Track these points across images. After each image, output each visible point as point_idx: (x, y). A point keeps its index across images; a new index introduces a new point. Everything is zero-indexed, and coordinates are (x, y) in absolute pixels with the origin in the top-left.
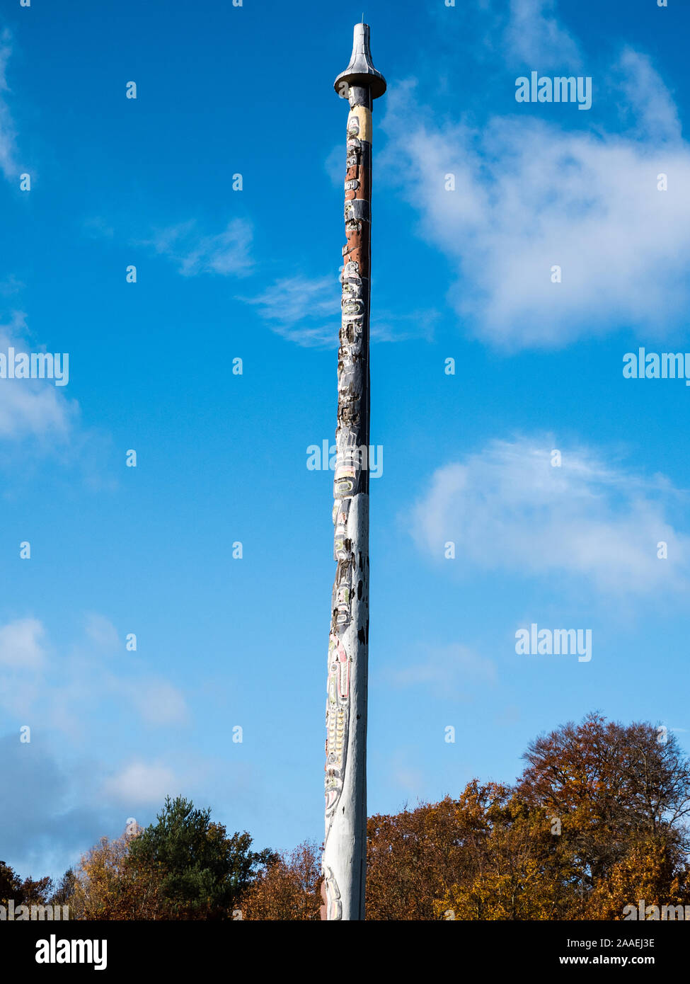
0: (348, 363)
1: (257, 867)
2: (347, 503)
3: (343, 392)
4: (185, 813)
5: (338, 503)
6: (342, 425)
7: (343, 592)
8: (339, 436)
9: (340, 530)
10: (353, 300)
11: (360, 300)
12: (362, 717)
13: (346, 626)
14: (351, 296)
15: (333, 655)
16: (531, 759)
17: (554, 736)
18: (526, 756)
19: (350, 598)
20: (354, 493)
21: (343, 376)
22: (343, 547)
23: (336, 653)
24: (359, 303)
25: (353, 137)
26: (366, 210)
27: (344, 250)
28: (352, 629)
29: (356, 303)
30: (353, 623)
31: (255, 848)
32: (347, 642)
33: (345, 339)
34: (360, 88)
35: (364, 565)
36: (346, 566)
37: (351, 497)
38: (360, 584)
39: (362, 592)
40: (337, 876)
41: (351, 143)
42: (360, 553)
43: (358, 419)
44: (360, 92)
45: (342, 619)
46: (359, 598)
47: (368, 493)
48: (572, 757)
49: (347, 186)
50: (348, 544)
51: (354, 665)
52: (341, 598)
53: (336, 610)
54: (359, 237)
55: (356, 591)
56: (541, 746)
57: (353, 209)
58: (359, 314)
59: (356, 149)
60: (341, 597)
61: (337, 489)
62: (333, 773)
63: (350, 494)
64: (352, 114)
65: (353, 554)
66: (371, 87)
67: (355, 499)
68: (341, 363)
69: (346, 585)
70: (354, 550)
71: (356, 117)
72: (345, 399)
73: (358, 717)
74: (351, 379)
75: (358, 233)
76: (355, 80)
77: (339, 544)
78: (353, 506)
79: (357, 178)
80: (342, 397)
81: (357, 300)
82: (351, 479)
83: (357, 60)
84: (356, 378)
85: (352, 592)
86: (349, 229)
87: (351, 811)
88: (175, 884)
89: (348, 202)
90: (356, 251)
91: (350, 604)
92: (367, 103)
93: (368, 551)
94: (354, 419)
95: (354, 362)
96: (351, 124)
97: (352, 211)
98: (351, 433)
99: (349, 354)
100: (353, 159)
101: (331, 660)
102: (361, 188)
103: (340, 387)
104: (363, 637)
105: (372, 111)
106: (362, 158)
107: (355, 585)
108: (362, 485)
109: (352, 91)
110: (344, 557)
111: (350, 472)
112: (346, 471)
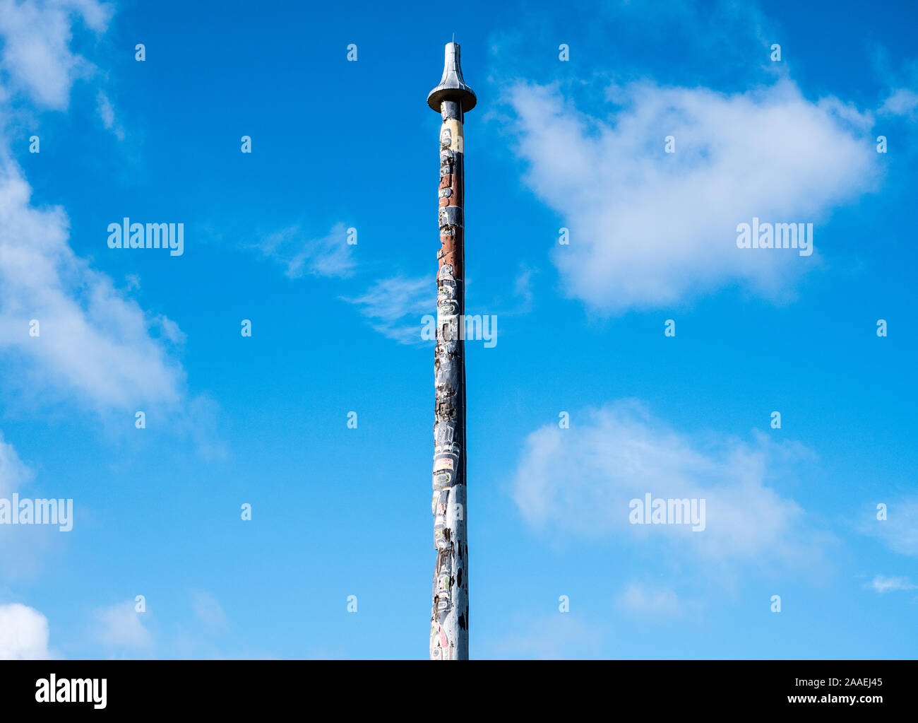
0: (444, 360)
2: (445, 494)
3: (440, 389)
5: (437, 494)
6: (441, 420)
7: (444, 579)
8: (437, 430)
9: (439, 520)
10: (448, 301)
11: (455, 301)
13: (446, 612)
14: (446, 297)
15: (435, 641)
19: (450, 585)
20: (453, 484)
21: (440, 373)
22: (442, 536)
23: (438, 639)
24: (454, 303)
25: (445, 148)
26: (459, 217)
27: (439, 254)
28: (452, 617)
29: (451, 303)
30: (454, 610)
32: (448, 628)
33: (441, 338)
34: (452, 103)
35: (463, 553)
36: (445, 554)
37: (450, 489)
38: (460, 572)
39: (461, 580)
41: (444, 154)
42: (459, 542)
43: (455, 413)
44: (452, 106)
45: (443, 605)
46: (459, 585)
47: (466, 485)
49: (441, 194)
50: (447, 533)
51: (455, 650)
52: (441, 585)
53: (437, 597)
54: (453, 242)
55: (455, 579)
57: (446, 215)
58: (454, 314)
59: (449, 159)
60: (441, 584)
61: (436, 480)
63: (448, 485)
64: (444, 126)
65: (452, 543)
66: (463, 101)
67: (453, 490)
68: (438, 361)
69: (446, 573)
70: (453, 539)
71: (448, 130)
72: (442, 395)
74: (448, 375)
75: (452, 237)
76: (449, 95)
77: (439, 533)
78: (452, 497)
79: (450, 186)
80: (439, 393)
81: (452, 301)
82: (449, 471)
83: (449, 78)
84: (452, 375)
85: (452, 580)
86: (444, 234)
89: (442, 208)
90: (451, 254)
91: (450, 591)
92: (459, 117)
93: (466, 540)
94: (451, 413)
95: (450, 359)
96: (444, 136)
97: (446, 217)
98: (449, 427)
99: (446, 352)
100: (445, 170)
102: (454, 195)
103: (437, 383)
104: (463, 622)
105: (463, 123)
106: (454, 167)
107: (455, 573)
108: (459, 476)
109: (445, 106)
110: (444, 545)
111: (448, 464)
112: (442, 464)
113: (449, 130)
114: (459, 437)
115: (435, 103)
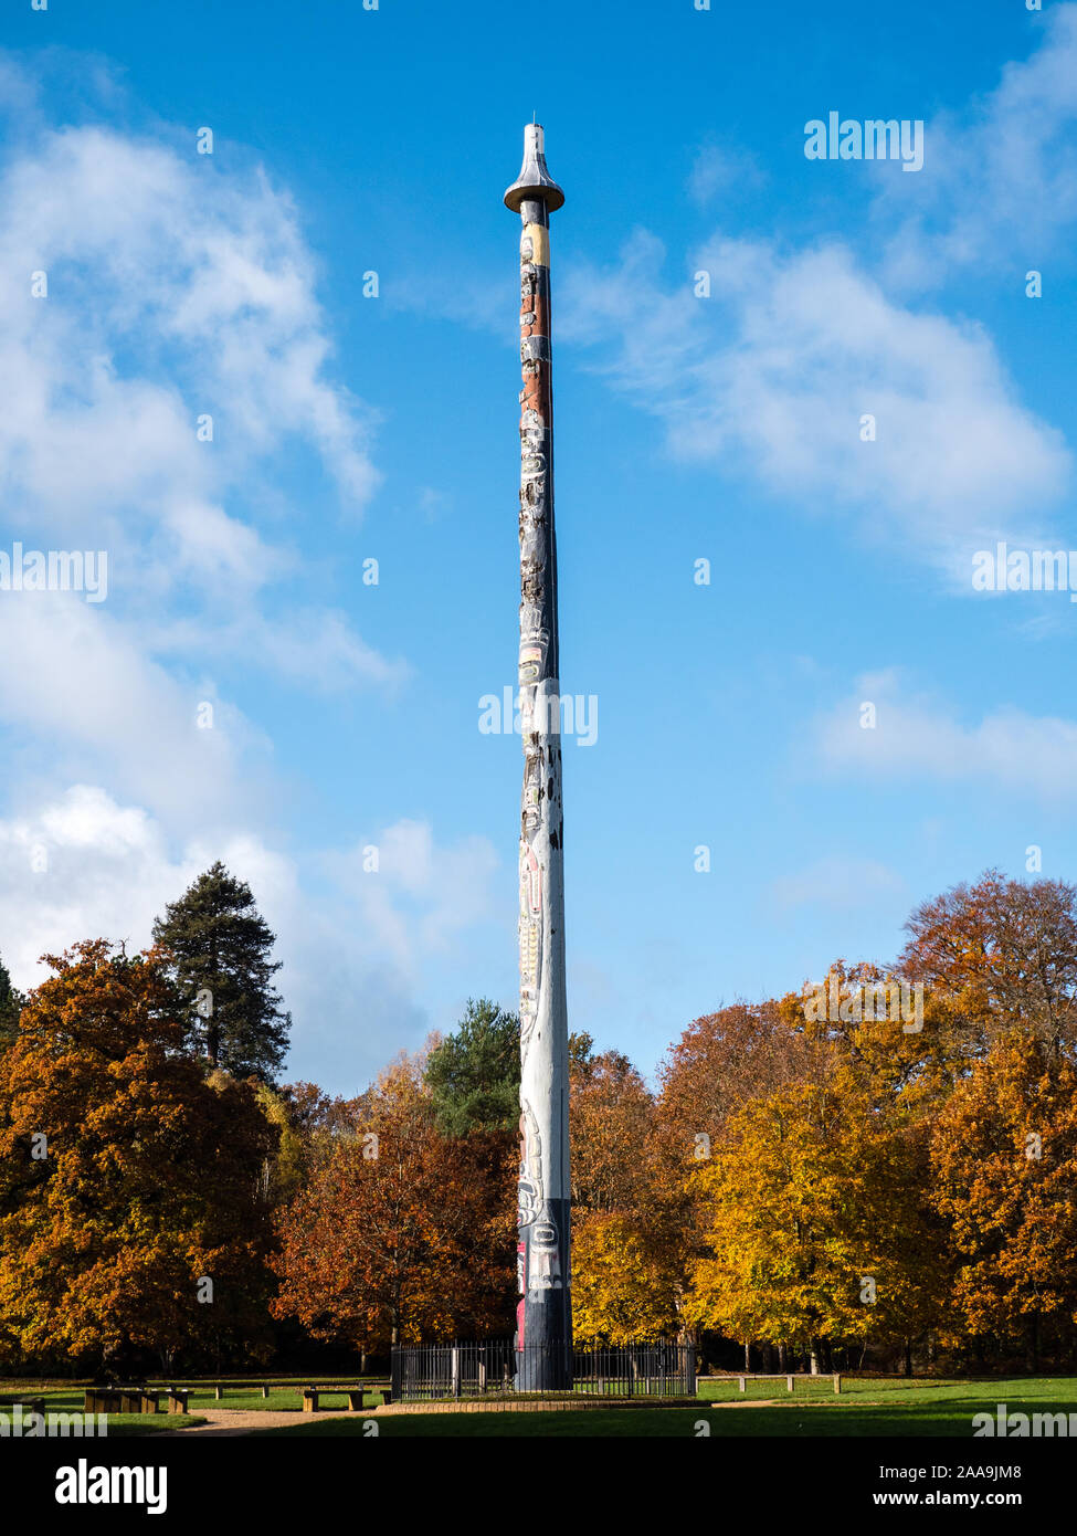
0: (529, 529)
2: (532, 690)
3: (525, 563)
6: (525, 600)
7: (532, 791)
8: (522, 613)
10: (533, 455)
11: (541, 455)
12: (558, 932)
13: (535, 830)
14: (529, 450)
15: (525, 862)
19: (539, 798)
20: (541, 678)
21: (525, 543)
22: (530, 741)
24: (539, 458)
25: (526, 262)
26: (545, 348)
27: (520, 397)
28: (542, 836)
29: (536, 458)
30: (544, 828)
32: (539, 846)
33: (525, 501)
34: (533, 203)
35: (555, 758)
36: (533, 763)
37: (537, 684)
38: (551, 781)
39: (553, 791)
40: (534, 1109)
41: (525, 269)
42: (550, 747)
43: (542, 593)
44: (533, 207)
45: (531, 822)
46: (550, 798)
47: (558, 677)
49: (522, 322)
50: (535, 738)
51: (546, 874)
52: (530, 799)
53: (525, 813)
54: (537, 381)
55: (546, 790)
57: (529, 348)
58: (540, 470)
59: (531, 276)
60: (529, 797)
61: (522, 674)
62: (526, 995)
63: (536, 680)
64: (525, 234)
65: (541, 748)
66: (546, 199)
67: (542, 685)
68: (522, 530)
69: (534, 784)
70: (542, 743)
72: (527, 571)
73: (553, 932)
74: (533, 547)
75: (536, 375)
76: (530, 194)
77: (525, 738)
79: (533, 310)
80: (523, 568)
81: (538, 454)
82: (536, 662)
83: (529, 172)
84: (538, 546)
85: (541, 792)
86: (526, 371)
87: (548, 1037)
89: (523, 339)
90: (534, 397)
91: (539, 805)
92: (542, 220)
93: (559, 744)
94: (538, 593)
95: (536, 527)
96: (524, 246)
97: (529, 350)
98: (536, 610)
99: (530, 518)
100: (527, 288)
101: (522, 869)
102: (538, 322)
103: (523, 557)
104: (556, 841)
105: (548, 227)
106: (537, 286)
107: (545, 784)
108: (550, 668)
109: (524, 206)
110: (531, 751)
111: (535, 655)
112: (530, 654)
113: (530, 239)
114: (549, 621)
115: (513, 203)
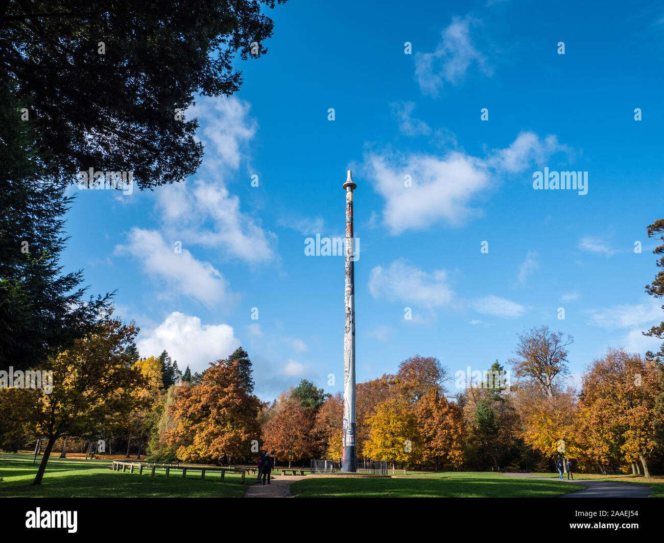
0: (348, 260)
1: (326, 398)
4: (306, 383)
5: (346, 298)
6: (347, 276)
7: (348, 322)
8: (346, 279)
9: (347, 305)
12: (354, 356)
15: (346, 339)
16: (400, 367)
17: (406, 361)
18: (399, 366)
21: (347, 263)
23: (346, 338)
25: (348, 200)
26: (352, 219)
27: (346, 230)
28: (350, 333)
30: (351, 330)
31: (325, 393)
32: (350, 335)
34: (350, 187)
35: (353, 314)
36: (348, 315)
39: (353, 322)
40: (348, 400)
41: (347, 202)
42: (352, 311)
43: (351, 275)
45: (348, 329)
47: (354, 295)
48: (412, 366)
49: (347, 213)
50: (349, 309)
51: (351, 342)
53: (346, 327)
56: (403, 364)
59: (349, 203)
60: (347, 323)
61: (346, 293)
62: (346, 371)
63: (349, 295)
64: (348, 194)
65: (350, 311)
66: (352, 186)
67: (351, 296)
68: (346, 260)
69: (349, 320)
71: (349, 195)
72: (348, 269)
73: (353, 356)
74: (349, 264)
75: (350, 225)
76: (349, 185)
77: (347, 309)
78: (350, 298)
79: (349, 210)
80: (346, 269)
82: (349, 291)
83: (349, 180)
85: (350, 322)
86: (348, 224)
87: (351, 382)
88: (304, 403)
89: (347, 217)
90: (350, 230)
91: (350, 325)
92: (352, 191)
93: (354, 310)
95: (350, 259)
97: (348, 219)
98: (349, 279)
99: (348, 258)
100: (348, 206)
101: (345, 341)
102: (351, 213)
103: (346, 266)
104: (353, 334)
106: (350, 205)
107: (351, 320)
108: (353, 293)
109: (347, 188)
110: (348, 312)
111: (350, 289)
112: (348, 289)
114: (352, 282)
115: (345, 188)
